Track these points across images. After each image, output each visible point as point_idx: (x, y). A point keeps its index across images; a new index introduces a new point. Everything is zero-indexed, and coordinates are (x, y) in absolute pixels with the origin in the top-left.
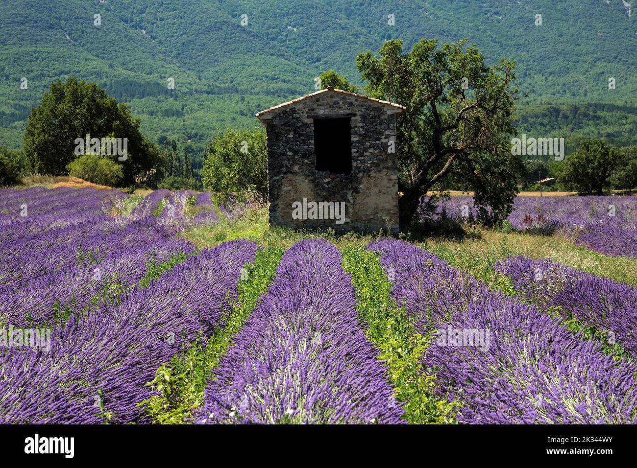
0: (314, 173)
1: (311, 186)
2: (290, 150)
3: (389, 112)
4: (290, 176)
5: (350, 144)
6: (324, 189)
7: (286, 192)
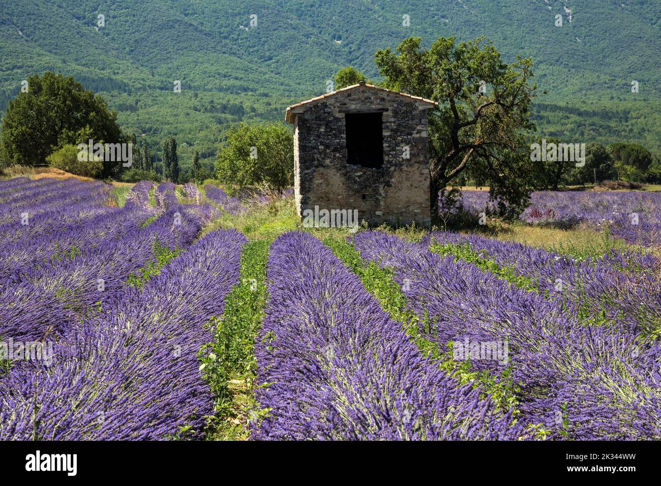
0: (345, 167)
1: (343, 179)
2: (322, 143)
3: (421, 108)
4: (321, 169)
5: (381, 139)
6: (355, 182)
7: (318, 185)
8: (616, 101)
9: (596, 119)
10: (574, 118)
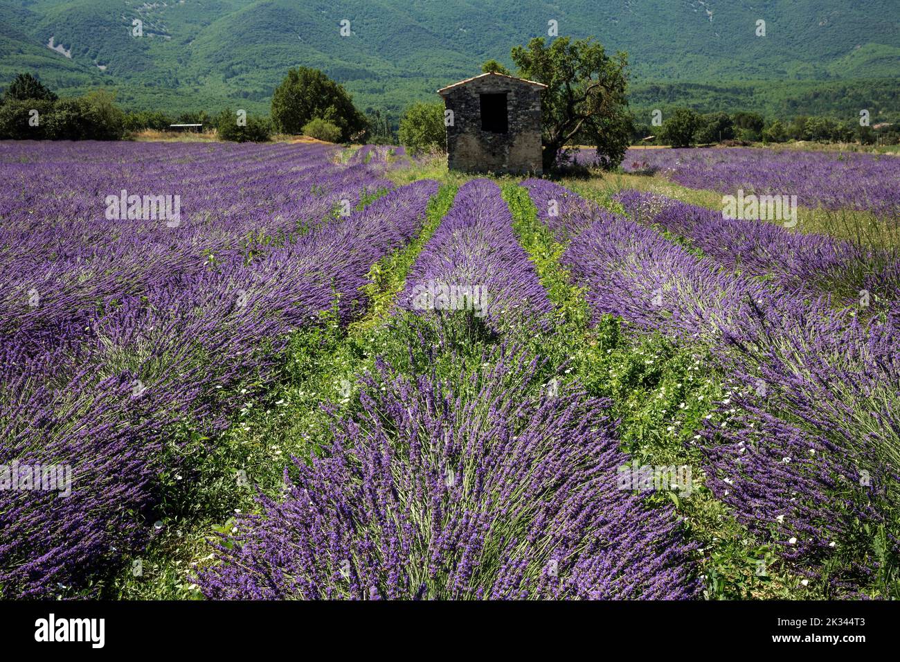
0: (480, 133)
1: (478, 142)
2: (463, 116)
3: (535, 90)
4: (463, 135)
5: (507, 112)
6: (488, 144)
7: (460, 146)
8: (744, 80)
9: (729, 95)
10: (712, 93)
